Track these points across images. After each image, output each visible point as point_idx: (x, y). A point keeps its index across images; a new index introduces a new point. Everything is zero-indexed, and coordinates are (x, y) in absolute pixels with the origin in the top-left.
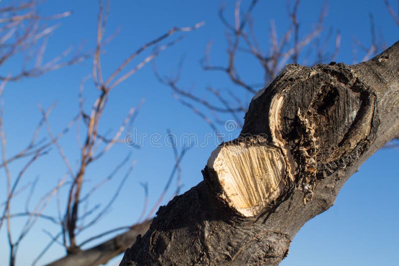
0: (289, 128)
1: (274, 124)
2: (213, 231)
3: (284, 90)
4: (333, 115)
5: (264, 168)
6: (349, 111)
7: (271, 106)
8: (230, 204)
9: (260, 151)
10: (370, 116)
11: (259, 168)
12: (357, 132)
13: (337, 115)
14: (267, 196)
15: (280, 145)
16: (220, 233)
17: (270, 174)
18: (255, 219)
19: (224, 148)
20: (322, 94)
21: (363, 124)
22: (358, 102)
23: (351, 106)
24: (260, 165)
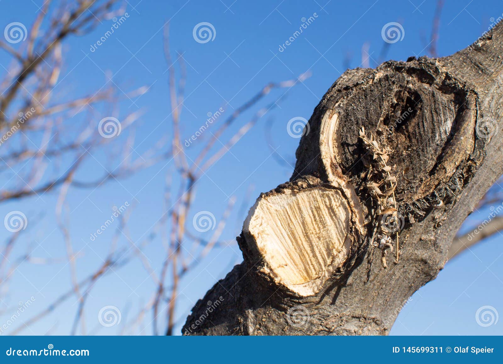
0: (350, 158)
1: (328, 156)
2: (259, 324)
3: (337, 105)
4: (415, 131)
5: (321, 221)
6: (439, 123)
7: (322, 129)
8: (277, 280)
9: (313, 197)
10: (472, 124)
11: (314, 223)
12: (454, 150)
13: (422, 130)
14: (329, 261)
15: (339, 185)
16: (270, 325)
17: (330, 228)
18: (317, 299)
19: (263, 200)
20: (397, 104)
21: (462, 138)
22: (453, 108)
23: (442, 115)
24: (315, 217)
